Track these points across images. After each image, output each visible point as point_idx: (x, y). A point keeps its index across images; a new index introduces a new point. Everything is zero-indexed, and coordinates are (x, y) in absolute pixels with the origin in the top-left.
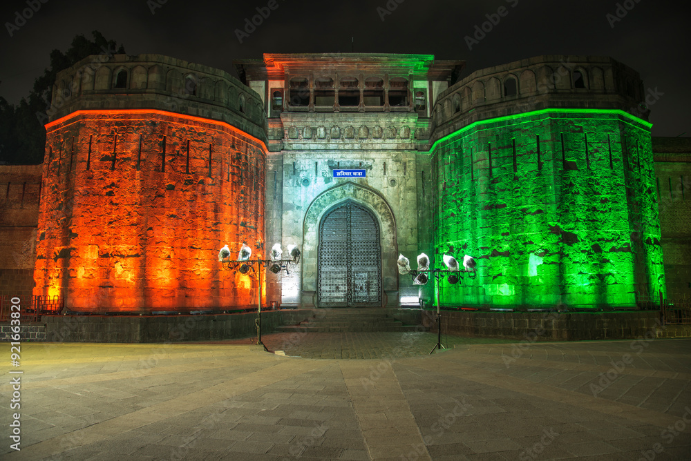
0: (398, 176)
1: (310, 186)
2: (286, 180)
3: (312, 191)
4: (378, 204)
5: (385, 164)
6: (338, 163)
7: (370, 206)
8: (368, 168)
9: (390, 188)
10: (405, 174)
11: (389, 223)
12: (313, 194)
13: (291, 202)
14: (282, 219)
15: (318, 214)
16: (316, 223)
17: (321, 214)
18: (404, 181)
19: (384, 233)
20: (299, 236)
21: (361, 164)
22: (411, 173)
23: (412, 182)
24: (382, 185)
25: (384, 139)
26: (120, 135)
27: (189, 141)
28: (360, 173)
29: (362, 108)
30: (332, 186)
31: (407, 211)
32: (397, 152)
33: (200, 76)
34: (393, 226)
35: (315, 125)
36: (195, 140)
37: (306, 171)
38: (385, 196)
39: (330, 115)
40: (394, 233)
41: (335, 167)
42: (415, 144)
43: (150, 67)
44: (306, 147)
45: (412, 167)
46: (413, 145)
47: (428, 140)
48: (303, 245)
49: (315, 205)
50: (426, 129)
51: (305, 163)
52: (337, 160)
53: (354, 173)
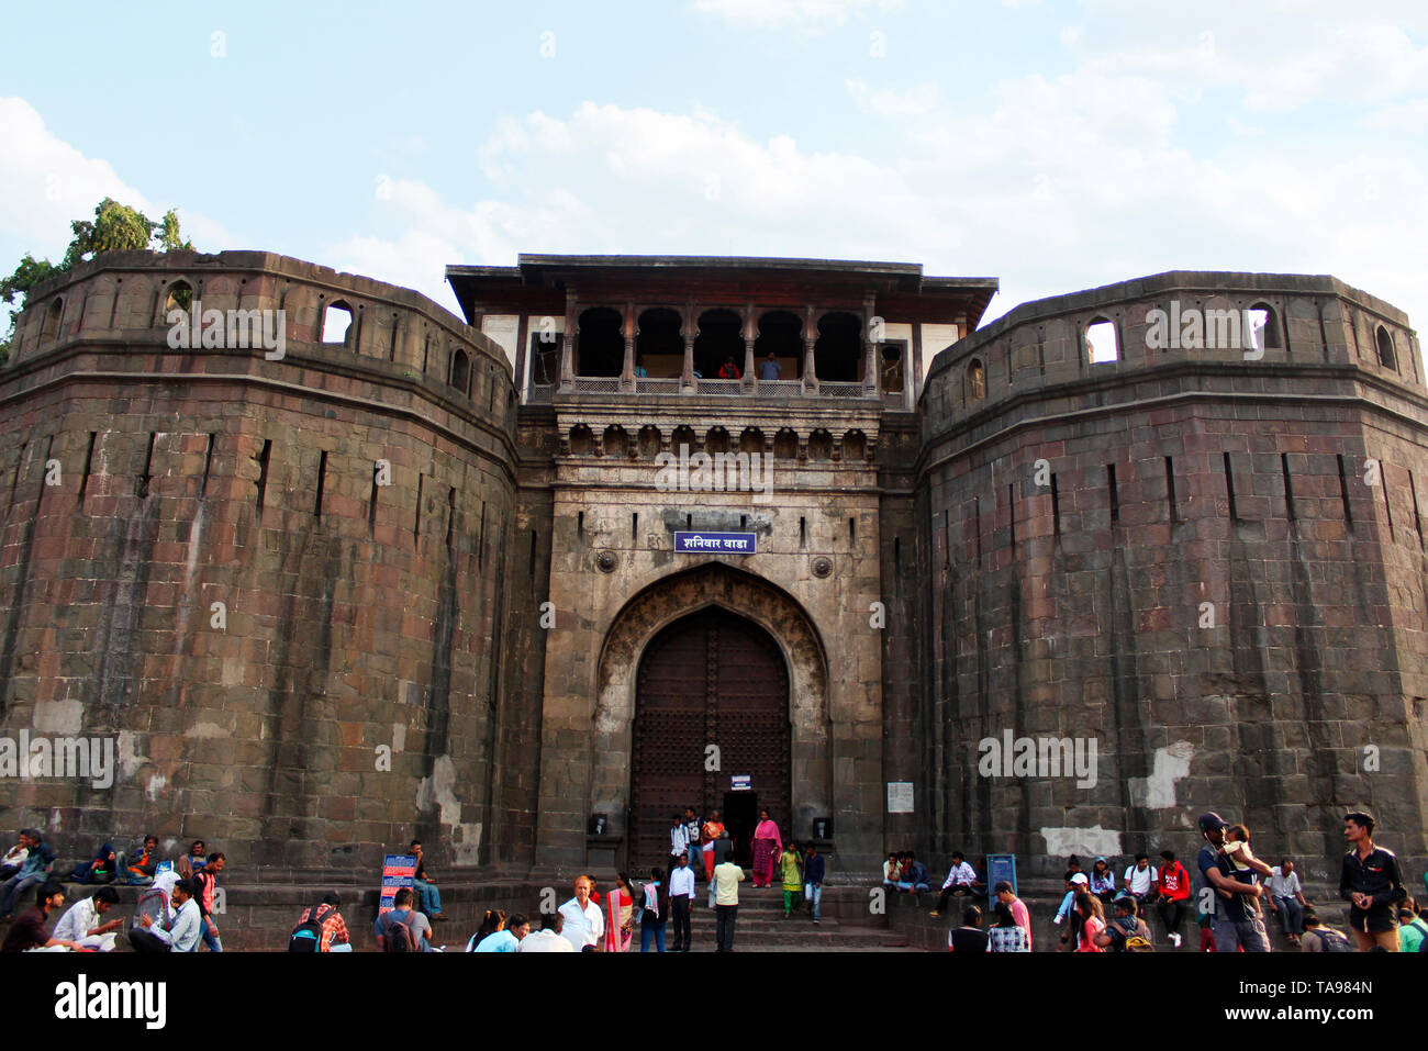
0: (837, 553)
1: (618, 571)
2: (558, 554)
3: (622, 585)
4: (785, 619)
5: (803, 521)
6: (689, 516)
7: (767, 623)
8: (760, 530)
9: (815, 581)
10: (852, 545)
11: (812, 668)
12: (624, 591)
13: (570, 609)
14: (544, 649)
15: (635, 642)
16: (629, 663)
17: (643, 642)
18: (849, 564)
19: (799, 692)
20: (584, 695)
21: (743, 519)
22: (868, 545)
23: (869, 568)
24: (795, 573)
25: (803, 459)
26: (160, 435)
27: (324, 454)
28: (741, 544)
29: (748, 384)
30: (672, 572)
31: (857, 638)
32: (834, 491)
33: (363, 302)
34: (822, 676)
35: (633, 424)
36: (342, 452)
37: (609, 534)
38: (801, 600)
39: (673, 401)
40: (823, 693)
41: (680, 526)
42: (878, 473)
43: (246, 278)
44: (611, 476)
45: (869, 530)
46: (874, 476)
47: (909, 465)
48: (595, 717)
49: (628, 619)
50: (905, 438)
51: (607, 514)
52: (686, 510)
53: (728, 543)
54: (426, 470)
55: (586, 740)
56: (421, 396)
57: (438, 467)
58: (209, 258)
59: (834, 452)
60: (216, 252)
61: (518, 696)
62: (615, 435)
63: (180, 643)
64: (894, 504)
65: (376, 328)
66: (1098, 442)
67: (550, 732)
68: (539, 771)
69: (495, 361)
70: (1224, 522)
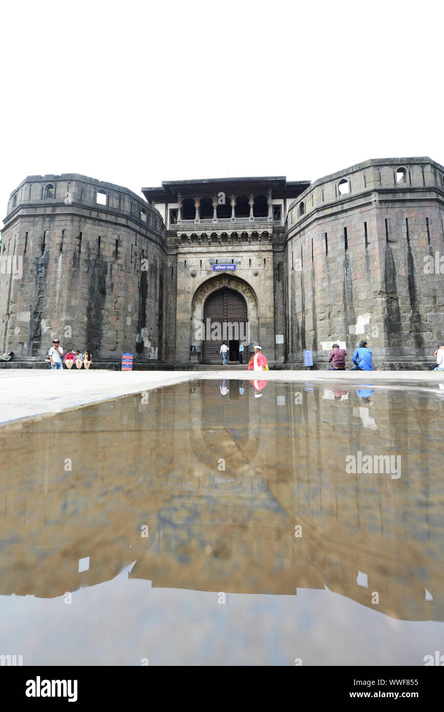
0: (260, 269)
1: (197, 277)
2: (179, 273)
3: (198, 281)
4: (246, 290)
5: (250, 260)
6: (217, 260)
7: (240, 291)
8: (237, 263)
9: (254, 277)
10: (265, 266)
11: (254, 303)
12: (199, 283)
13: (183, 288)
14: (176, 300)
15: (203, 298)
16: (201, 304)
17: (205, 298)
18: (264, 272)
19: (250, 310)
20: (188, 312)
21: (233, 260)
22: (270, 266)
23: (270, 273)
24: (248, 275)
25: (250, 242)
26: (47, 232)
27: (100, 237)
28: (232, 267)
29: (233, 219)
30: (212, 276)
31: (266, 293)
32: (259, 251)
33: (109, 191)
34: (256, 305)
35: (199, 233)
36: (105, 236)
37: (194, 266)
38: (250, 283)
39: (210, 226)
40: (257, 311)
41: (214, 264)
42: (273, 245)
43: (70, 182)
44: (194, 250)
45: (270, 262)
46: (271, 246)
47: (282, 242)
48: (191, 319)
49: (201, 291)
50: (281, 234)
51: (193, 261)
52: (216, 259)
53: (228, 267)
54: (134, 243)
55: (189, 325)
56: (131, 221)
57: (138, 243)
58: (58, 177)
59: (259, 239)
60: (60, 175)
61: (170, 314)
62: (194, 237)
63: (58, 294)
64: (278, 254)
65: (114, 199)
66: (341, 221)
67: (179, 323)
68: (175, 334)
69: (155, 214)
70: (384, 242)
